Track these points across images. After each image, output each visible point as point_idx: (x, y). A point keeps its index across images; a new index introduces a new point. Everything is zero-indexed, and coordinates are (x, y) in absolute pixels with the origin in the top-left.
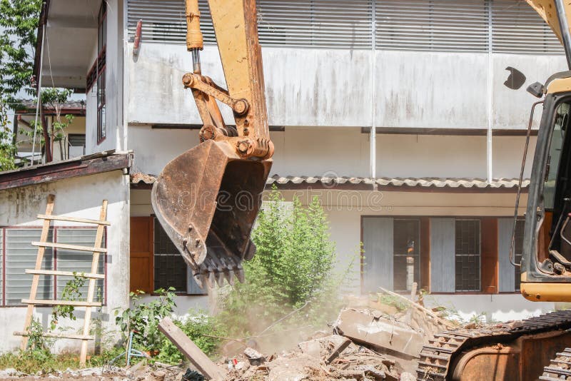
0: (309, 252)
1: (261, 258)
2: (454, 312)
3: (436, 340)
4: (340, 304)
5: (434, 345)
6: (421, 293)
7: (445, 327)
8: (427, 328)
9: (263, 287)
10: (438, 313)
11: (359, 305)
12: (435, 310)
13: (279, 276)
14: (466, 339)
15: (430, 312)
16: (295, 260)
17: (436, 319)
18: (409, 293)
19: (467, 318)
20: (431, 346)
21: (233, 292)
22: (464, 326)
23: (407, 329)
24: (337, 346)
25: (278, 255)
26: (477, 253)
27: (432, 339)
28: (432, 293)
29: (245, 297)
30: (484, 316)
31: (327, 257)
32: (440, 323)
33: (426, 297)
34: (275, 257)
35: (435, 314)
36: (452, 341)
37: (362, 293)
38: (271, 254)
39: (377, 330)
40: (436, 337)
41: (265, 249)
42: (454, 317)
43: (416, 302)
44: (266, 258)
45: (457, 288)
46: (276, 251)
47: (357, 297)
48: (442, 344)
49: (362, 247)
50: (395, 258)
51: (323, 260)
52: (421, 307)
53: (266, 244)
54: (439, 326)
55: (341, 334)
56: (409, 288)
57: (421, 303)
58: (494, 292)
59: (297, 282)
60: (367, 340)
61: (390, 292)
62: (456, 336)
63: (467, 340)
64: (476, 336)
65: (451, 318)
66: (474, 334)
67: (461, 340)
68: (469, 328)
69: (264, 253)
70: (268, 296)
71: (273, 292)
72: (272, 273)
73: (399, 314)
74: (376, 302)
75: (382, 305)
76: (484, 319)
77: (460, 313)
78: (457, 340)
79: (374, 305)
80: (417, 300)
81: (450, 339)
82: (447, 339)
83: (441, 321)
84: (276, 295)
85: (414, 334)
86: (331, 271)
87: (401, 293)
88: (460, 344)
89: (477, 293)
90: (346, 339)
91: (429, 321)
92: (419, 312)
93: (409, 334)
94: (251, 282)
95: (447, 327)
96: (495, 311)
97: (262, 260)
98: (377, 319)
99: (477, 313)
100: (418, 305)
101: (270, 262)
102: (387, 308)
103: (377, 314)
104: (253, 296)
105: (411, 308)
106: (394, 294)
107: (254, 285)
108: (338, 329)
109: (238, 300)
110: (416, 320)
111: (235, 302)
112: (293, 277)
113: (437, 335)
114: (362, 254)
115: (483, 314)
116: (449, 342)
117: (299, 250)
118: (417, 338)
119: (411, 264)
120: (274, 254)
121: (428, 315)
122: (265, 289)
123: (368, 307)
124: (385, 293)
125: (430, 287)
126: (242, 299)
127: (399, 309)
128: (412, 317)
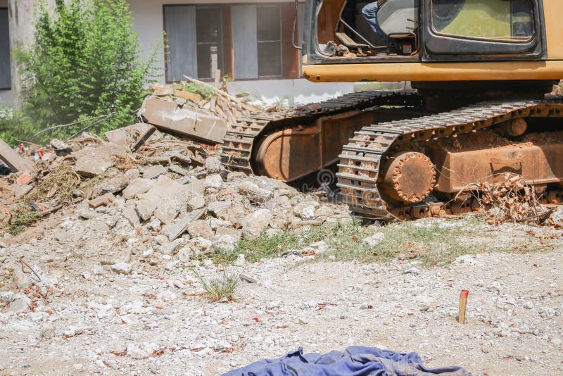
0: (112, 43)
1: (64, 51)
2: (258, 97)
3: (239, 124)
4: (145, 93)
5: (237, 130)
6: (224, 80)
8: (231, 114)
9: (67, 78)
10: (241, 99)
11: (164, 93)
12: (239, 96)
13: (83, 68)
14: (267, 122)
15: (234, 98)
16: (99, 52)
17: (240, 105)
18: (213, 80)
19: (270, 102)
20: (234, 130)
21: (37, 86)
22: (266, 109)
23: (211, 116)
24: (143, 134)
25: (80, 46)
26: (279, 39)
27: (236, 124)
28: (236, 80)
29: (50, 90)
30: (287, 100)
31: (131, 47)
32: (244, 109)
33: (230, 84)
34: (78, 48)
35: (239, 100)
36: (254, 125)
37: (168, 82)
38: (74, 45)
39: (181, 118)
40: (238, 122)
41: (68, 41)
42: (258, 103)
43: (220, 89)
44: (69, 50)
45: (260, 74)
46: (79, 42)
47: (162, 86)
48: (244, 128)
49: (165, 36)
50: (198, 46)
51: (127, 50)
52: (225, 94)
53: (68, 36)
54: (243, 111)
55: (146, 121)
56: (213, 76)
57: (225, 89)
58: (295, 77)
59: (102, 73)
60: (172, 127)
61: (194, 80)
62: (258, 119)
63: (268, 124)
64: (277, 119)
65: (255, 104)
66: (275, 117)
67: (263, 124)
68: (270, 111)
69: (65, 45)
70: (73, 88)
71: (78, 83)
72: (76, 65)
73: (204, 101)
74: (181, 90)
75: (188, 93)
76: (286, 103)
77: (263, 98)
78: (259, 124)
79: (178, 93)
80: (221, 86)
81: (251, 123)
82: (249, 124)
83: (245, 106)
84: (80, 86)
85: (218, 121)
86: (135, 61)
87: (204, 81)
88: (262, 128)
89: (279, 78)
90: (151, 127)
91: (233, 106)
92: (223, 98)
93: (213, 121)
94: (55, 75)
95: (250, 112)
96: (297, 96)
97: (65, 52)
98: (181, 107)
99: (280, 98)
100: (222, 92)
101: (73, 54)
102: (192, 96)
103: (180, 101)
104: (57, 88)
105: (215, 95)
106: (198, 82)
107: (58, 77)
108: (143, 117)
109: (42, 92)
110: (221, 107)
111: (39, 94)
112: (98, 67)
113: (239, 120)
114: (165, 43)
115: (285, 98)
116: (251, 126)
117: (104, 41)
118: (220, 123)
119: (214, 53)
120: (77, 46)
121: (232, 101)
122: (70, 81)
123: (173, 95)
124: (189, 82)
125: (233, 74)
126: (46, 91)
127: (204, 97)
128: (216, 103)
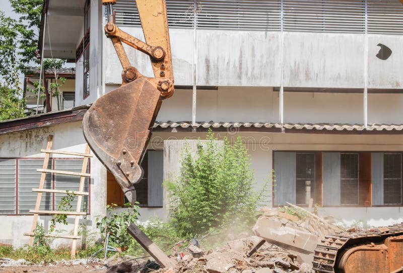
0: (235, 177)
1: (200, 181)
2: (340, 220)
3: (327, 240)
4: (258, 214)
5: (325, 244)
6: (316, 206)
7: (333, 231)
8: (320, 231)
9: (202, 201)
10: (328, 221)
11: (271, 214)
12: (326, 218)
13: (214, 194)
14: (348, 239)
15: (322, 220)
16: (225, 183)
17: (327, 225)
18: (307, 206)
19: (349, 224)
20: (323, 244)
21: (180, 206)
22: (347, 230)
23: (306, 232)
24: (256, 244)
25: (212, 179)
26: (357, 178)
27: (324, 239)
28: (324, 207)
29: (189, 209)
30: (361, 223)
31: (248, 181)
32: (329, 228)
33: (319, 209)
34: (211, 180)
35: (326, 221)
36: (338, 241)
37: (274, 206)
38: (208, 178)
39: (285, 233)
40: (326, 238)
41: (204, 174)
42: (340, 224)
43: (312, 213)
44: (204, 181)
45: (342, 202)
46: (212, 176)
47: (270, 209)
48: (331, 243)
49: (273, 173)
50: (297, 181)
51: (245, 183)
52: (316, 216)
53: (204, 171)
54: (329, 230)
55: (258, 235)
56: (307, 202)
57: (316, 213)
58: (368, 205)
59: (226, 198)
60: (277, 240)
61: (294, 206)
62: (341, 237)
63: (349, 240)
64: (355, 238)
65: (337, 224)
66: (353, 236)
67: (345, 241)
68: (350, 231)
69: (202, 177)
70: (206, 208)
71: (209, 205)
72: (208, 192)
73: (300, 221)
74: (284, 212)
75: (288, 215)
76: (361, 225)
77: (344, 221)
78: (341, 240)
79: (282, 214)
80: (313, 211)
81: (336, 239)
82: (334, 240)
83: (330, 226)
84: (211, 208)
85: (311, 236)
86: (251, 190)
87: (301, 206)
88: (344, 243)
89: (356, 206)
90: (262, 239)
91: (322, 226)
92: (314, 219)
93: (307, 236)
94: (194, 198)
95: (334, 230)
96: (369, 220)
97: (202, 183)
98: (284, 225)
99: (356, 221)
100: (314, 215)
101: (207, 183)
102: (291, 217)
103: (284, 221)
104: (195, 208)
105: (308, 217)
106: (296, 207)
107: (196, 200)
108: (256, 232)
109: (184, 210)
110: (312, 226)
111: (182, 212)
112: (224, 194)
113: (327, 237)
114: (273, 178)
115: (360, 221)
116: (336, 242)
117: (229, 175)
118: (312, 238)
119: (308, 185)
120: (210, 178)
121: (320, 221)
122: (203, 203)
123: (278, 216)
124: (290, 206)
125: (322, 202)
126: (187, 210)
127: (300, 218)
128: (309, 223)
